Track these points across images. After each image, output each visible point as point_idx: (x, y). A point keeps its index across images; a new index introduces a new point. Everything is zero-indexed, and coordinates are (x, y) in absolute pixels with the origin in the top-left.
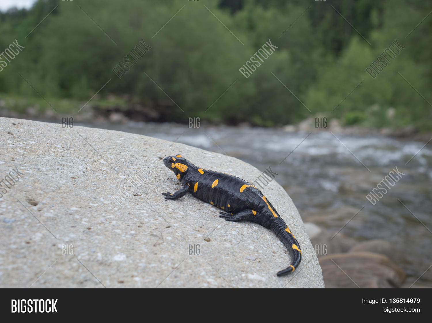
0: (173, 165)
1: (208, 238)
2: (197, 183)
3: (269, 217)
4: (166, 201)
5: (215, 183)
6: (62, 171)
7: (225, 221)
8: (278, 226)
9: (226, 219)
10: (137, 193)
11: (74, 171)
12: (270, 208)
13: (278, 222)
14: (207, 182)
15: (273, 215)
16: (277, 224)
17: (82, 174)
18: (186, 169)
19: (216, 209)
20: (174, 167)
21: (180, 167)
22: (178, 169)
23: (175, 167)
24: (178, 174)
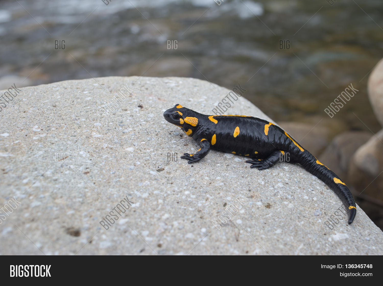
0: (182, 121)
1: (268, 203)
2: (215, 135)
3: (297, 153)
4: (192, 166)
5: (237, 132)
6: (68, 167)
7: (259, 171)
8: (307, 161)
9: (260, 168)
10: (158, 167)
11: (80, 162)
12: (295, 143)
13: (306, 156)
14: (225, 131)
15: (300, 150)
16: (306, 158)
17: (91, 163)
18: (197, 122)
19: (240, 158)
20: (183, 123)
21: (191, 122)
22: (190, 125)
23: (185, 122)
24: (189, 130)
